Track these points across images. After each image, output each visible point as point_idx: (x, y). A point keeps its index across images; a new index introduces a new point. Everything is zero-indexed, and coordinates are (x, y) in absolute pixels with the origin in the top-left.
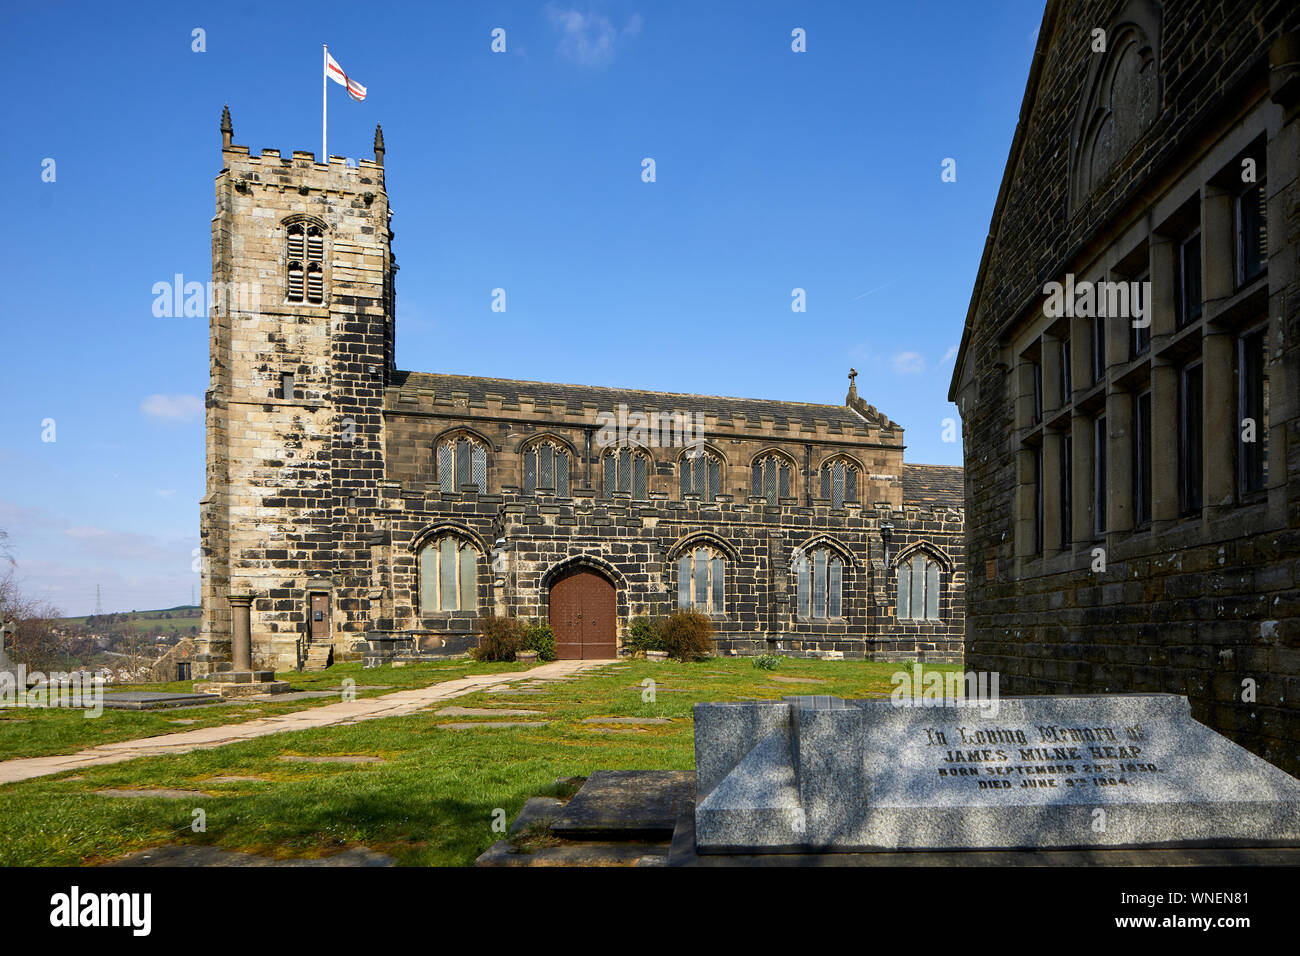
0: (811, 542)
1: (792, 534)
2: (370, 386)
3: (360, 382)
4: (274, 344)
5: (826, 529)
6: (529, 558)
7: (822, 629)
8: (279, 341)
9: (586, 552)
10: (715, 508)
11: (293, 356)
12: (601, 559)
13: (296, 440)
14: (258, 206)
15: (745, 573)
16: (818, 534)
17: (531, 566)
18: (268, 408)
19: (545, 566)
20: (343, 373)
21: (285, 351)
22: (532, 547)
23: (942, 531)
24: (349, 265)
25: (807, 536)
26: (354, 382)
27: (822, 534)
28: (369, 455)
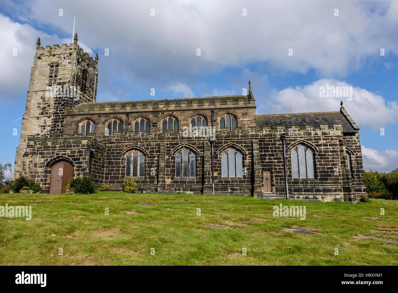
0: (179, 146)
1: (171, 144)
2: (63, 108)
3: (60, 107)
4: (42, 99)
5: (185, 141)
6: (42, 157)
7: (185, 182)
8: (44, 98)
9: (62, 154)
10: (138, 136)
11: (47, 102)
12: (66, 156)
13: (44, 127)
14: (43, 62)
15: (151, 160)
16: (182, 143)
17: (43, 160)
18: (38, 118)
19: (47, 160)
20: (56, 105)
21: (45, 101)
22: (43, 154)
23: (240, 138)
24: (62, 73)
25: (177, 144)
26: (59, 107)
27: (184, 143)
28: (60, 129)
